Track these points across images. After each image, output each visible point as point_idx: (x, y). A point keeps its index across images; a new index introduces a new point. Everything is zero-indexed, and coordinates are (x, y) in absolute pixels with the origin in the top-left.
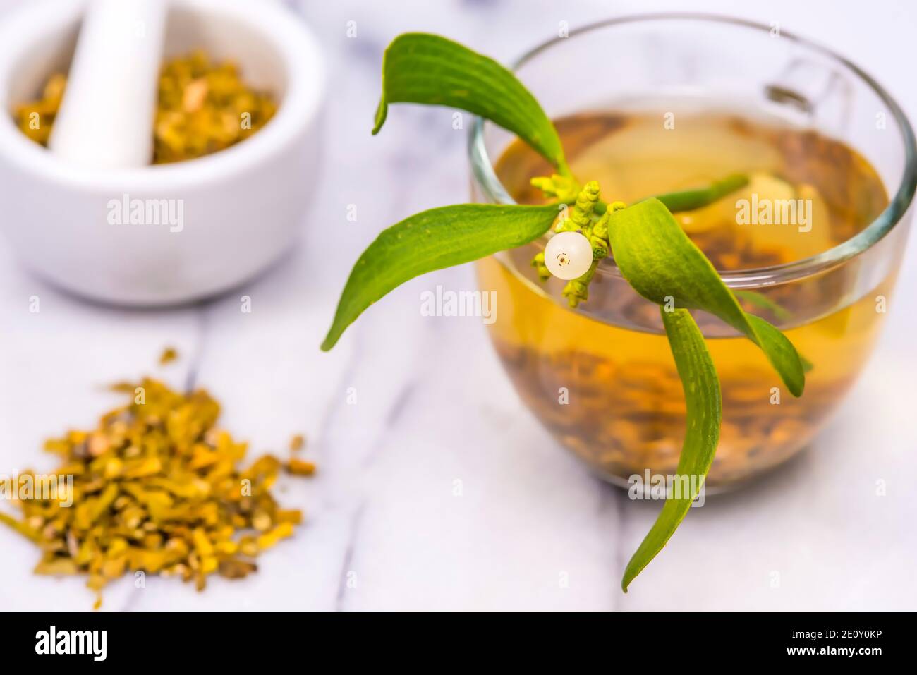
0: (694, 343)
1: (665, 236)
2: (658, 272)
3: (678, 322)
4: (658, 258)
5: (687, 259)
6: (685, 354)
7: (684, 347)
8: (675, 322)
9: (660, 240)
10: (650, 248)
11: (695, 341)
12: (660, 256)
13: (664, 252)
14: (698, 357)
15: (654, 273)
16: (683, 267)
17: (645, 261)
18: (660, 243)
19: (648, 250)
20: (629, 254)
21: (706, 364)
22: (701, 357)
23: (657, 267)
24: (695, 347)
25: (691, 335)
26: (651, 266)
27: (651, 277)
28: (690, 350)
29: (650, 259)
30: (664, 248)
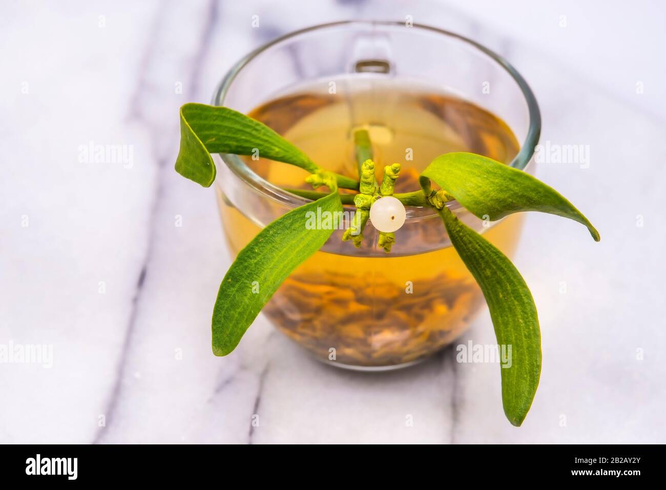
0: (477, 243)
1: (488, 172)
2: (494, 198)
3: (461, 234)
4: (491, 189)
5: (512, 180)
6: (473, 253)
7: (471, 248)
8: (458, 235)
9: (485, 176)
10: (480, 185)
11: (478, 241)
12: (491, 187)
13: (493, 183)
14: (485, 251)
15: (492, 200)
16: (512, 186)
17: (482, 195)
18: (487, 178)
19: (480, 187)
20: (468, 195)
21: (494, 252)
22: (487, 250)
23: (491, 195)
24: (479, 245)
25: (473, 238)
26: (488, 196)
27: (489, 204)
28: (476, 249)
29: (484, 192)
30: (491, 180)
